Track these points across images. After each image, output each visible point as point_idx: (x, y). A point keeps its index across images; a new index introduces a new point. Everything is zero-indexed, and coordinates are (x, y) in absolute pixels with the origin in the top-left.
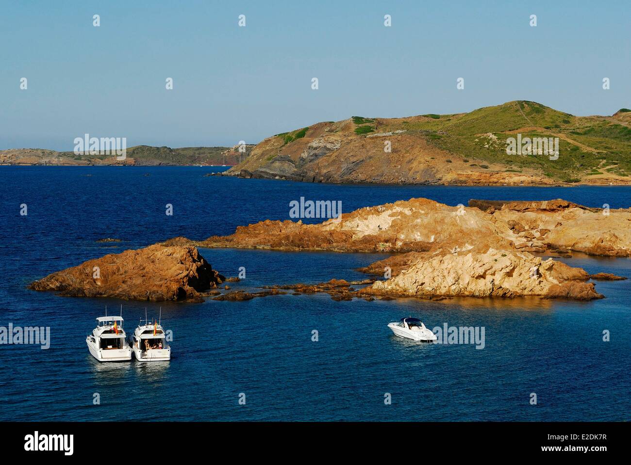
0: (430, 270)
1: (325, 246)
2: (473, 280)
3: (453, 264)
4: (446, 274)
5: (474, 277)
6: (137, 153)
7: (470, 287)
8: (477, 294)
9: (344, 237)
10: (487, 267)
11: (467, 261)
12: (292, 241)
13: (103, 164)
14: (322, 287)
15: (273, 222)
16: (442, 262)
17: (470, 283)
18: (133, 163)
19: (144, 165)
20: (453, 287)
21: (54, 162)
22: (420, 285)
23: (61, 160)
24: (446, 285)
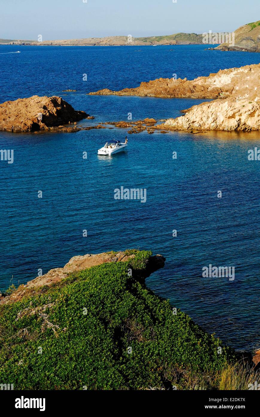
0: (201, 113)
1: (188, 94)
2: (226, 120)
3: (216, 109)
4: (210, 115)
5: (226, 117)
6: (178, 37)
7: (224, 124)
8: (226, 129)
9: (202, 89)
10: (235, 111)
11: (224, 107)
12: (168, 91)
13: (159, 44)
14: (136, 123)
15: (164, 79)
16: (209, 107)
17: (224, 121)
18: (175, 43)
19: (181, 44)
20: (212, 124)
21: (132, 44)
22: (192, 123)
23: (136, 42)
24: (208, 123)
